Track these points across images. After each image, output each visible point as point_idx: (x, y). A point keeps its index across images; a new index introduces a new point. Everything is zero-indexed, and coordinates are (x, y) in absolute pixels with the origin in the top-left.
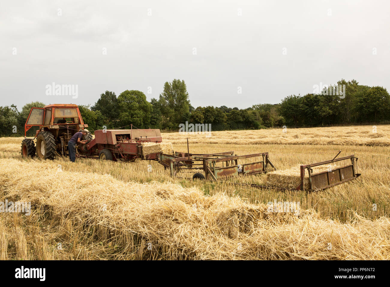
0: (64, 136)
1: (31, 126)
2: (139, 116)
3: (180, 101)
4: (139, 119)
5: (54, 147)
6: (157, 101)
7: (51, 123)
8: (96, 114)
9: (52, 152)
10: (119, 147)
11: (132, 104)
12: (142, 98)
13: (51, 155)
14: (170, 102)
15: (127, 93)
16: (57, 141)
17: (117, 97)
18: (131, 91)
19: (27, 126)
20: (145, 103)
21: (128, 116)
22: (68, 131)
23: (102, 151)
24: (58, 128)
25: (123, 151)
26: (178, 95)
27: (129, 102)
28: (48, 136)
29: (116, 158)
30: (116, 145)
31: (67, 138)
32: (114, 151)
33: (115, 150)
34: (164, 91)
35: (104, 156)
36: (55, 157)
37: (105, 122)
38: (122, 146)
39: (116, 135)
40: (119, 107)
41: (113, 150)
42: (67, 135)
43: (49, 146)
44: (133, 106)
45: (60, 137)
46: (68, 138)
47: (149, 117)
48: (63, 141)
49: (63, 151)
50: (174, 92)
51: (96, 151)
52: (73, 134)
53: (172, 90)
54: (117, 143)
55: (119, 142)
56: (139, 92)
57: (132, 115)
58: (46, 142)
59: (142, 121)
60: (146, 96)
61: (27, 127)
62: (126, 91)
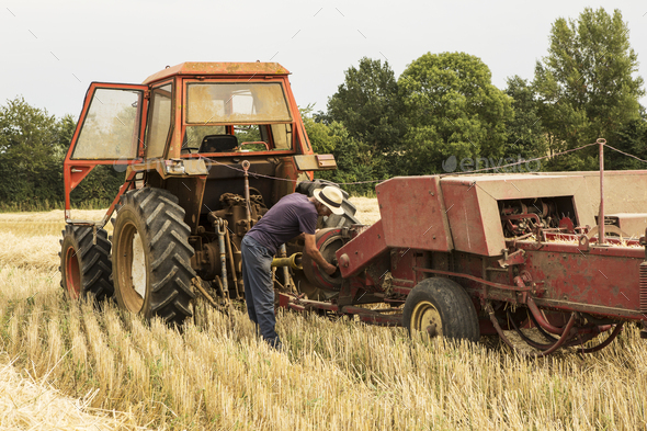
0: (231, 209)
1: (88, 168)
2: (467, 135)
3: (605, 82)
4: (468, 145)
5: (187, 263)
6: (528, 84)
7: (171, 149)
8: (331, 135)
9: (176, 286)
10: (517, 269)
11: (444, 98)
12: (477, 77)
13: (175, 298)
14: (572, 86)
15: (428, 61)
16: (199, 234)
17: (397, 77)
18: (440, 55)
19: (72, 168)
20: (487, 94)
21: (433, 138)
22: (247, 186)
23: (418, 287)
24: (204, 170)
25: (541, 295)
26: (598, 61)
27: (436, 93)
28: (159, 208)
29: (496, 325)
30: (502, 257)
31: (245, 216)
32: (488, 287)
33: (498, 285)
34: (552, 50)
35: (432, 316)
36: (191, 307)
37: (359, 158)
38: (535, 262)
39: (502, 204)
40: (402, 109)
41: (480, 284)
42: (242, 205)
43: (165, 256)
44: (449, 104)
45: (213, 214)
46: (250, 219)
47: (501, 140)
48: (226, 230)
49: (225, 280)
50: (583, 52)
51: (384, 285)
52: (269, 203)
53: (577, 46)
54: (507, 244)
55: (517, 239)
56: (466, 58)
57: (446, 134)
58: (150, 239)
59: (479, 150)
60: (490, 68)
61: (74, 170)
62: (424, 56)
